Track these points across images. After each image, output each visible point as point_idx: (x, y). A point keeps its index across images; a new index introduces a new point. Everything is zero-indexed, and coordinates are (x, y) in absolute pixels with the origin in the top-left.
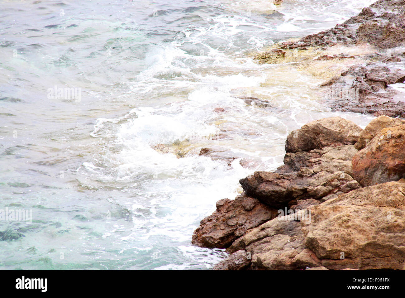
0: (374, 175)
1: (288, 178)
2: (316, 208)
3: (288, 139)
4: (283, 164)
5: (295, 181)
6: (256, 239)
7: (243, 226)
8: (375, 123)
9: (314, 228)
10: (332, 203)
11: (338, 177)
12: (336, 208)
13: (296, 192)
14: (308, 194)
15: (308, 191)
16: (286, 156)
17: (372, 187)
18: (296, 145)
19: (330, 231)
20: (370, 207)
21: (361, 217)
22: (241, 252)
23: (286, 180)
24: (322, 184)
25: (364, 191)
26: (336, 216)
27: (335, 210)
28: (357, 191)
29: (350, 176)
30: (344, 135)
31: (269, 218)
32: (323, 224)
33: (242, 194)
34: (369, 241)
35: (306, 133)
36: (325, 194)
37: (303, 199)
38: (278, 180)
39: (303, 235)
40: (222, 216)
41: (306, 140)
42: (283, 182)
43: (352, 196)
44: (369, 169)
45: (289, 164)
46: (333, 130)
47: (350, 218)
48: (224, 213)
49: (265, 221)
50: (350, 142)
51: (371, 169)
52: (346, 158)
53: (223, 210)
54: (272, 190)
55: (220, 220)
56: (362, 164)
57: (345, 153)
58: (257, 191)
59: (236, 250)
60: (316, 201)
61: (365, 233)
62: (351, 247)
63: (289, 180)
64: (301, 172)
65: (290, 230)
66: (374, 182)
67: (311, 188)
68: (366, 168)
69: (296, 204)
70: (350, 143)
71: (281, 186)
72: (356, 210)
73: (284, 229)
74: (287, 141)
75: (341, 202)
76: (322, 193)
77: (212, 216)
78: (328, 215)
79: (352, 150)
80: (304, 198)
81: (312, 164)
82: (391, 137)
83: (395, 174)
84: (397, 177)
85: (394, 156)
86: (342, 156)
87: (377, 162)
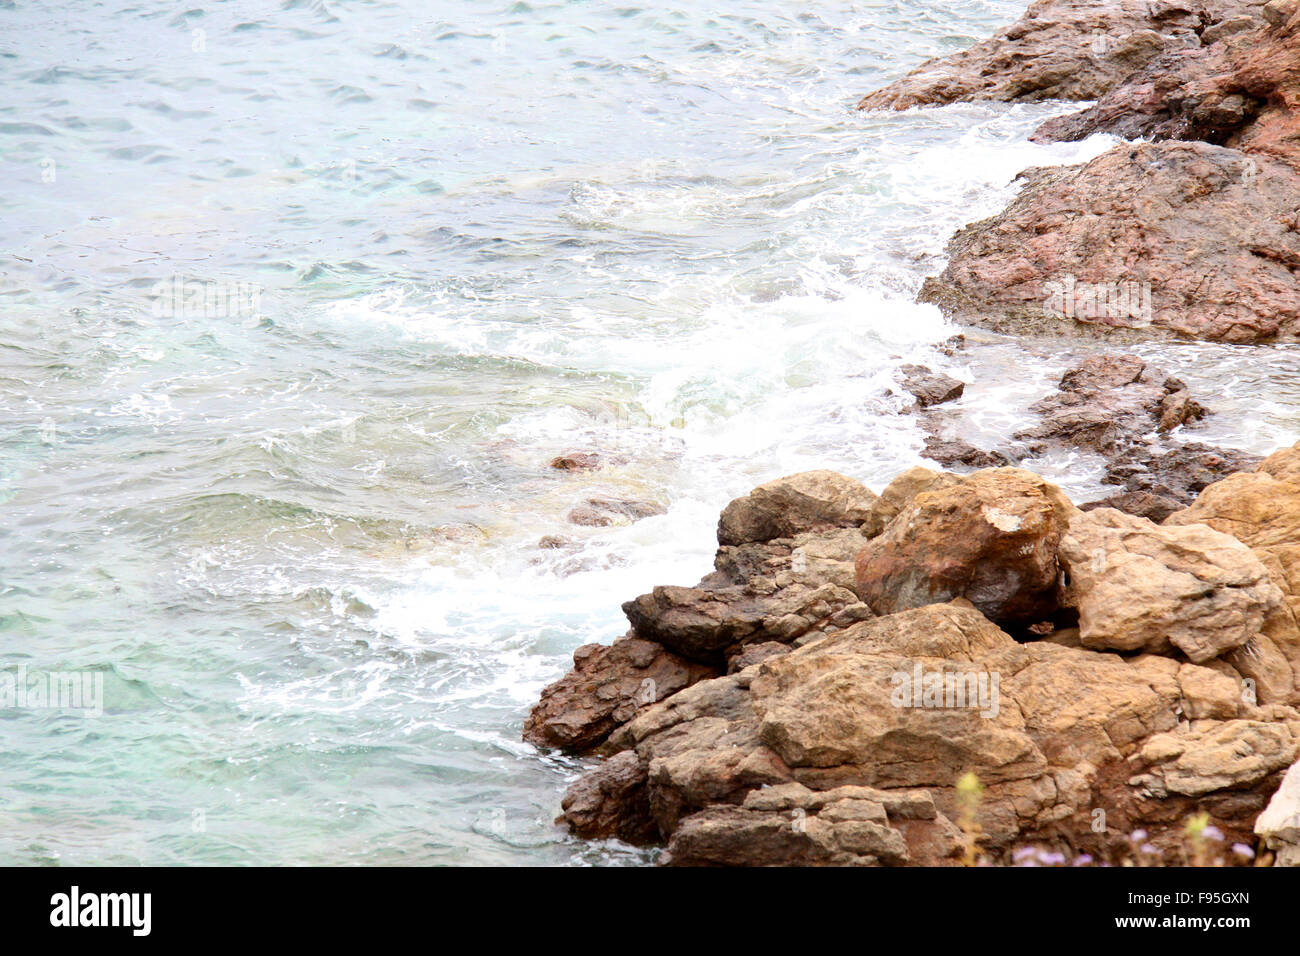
0: (900, 590)
1: (723, 598)
2: (781, 661)
3: (722, 516)
4: (713, 569)
5: (739, 606)
6: (658, 727)
7: (631, 701)
9: (779, 702)
10: (814, 649)
11: (826, 595)
12: (822, 660)
13: (741, 629)
14: (766, 632)
15: (766, 626)
16: (720, 553)
17: (897, 616)
18: (740, 529)
19: (811, 707)
20: (893, 658)
21: (875, 679)
22: (627, 755)
23: (719, 603)
24: (794, 610)
25: (881, 623)
26: (824, 677)
27: (821, 664)
28: (867, 625)
29: (851, 593)
30: (839, 508)
31: (684, 684)
32: (795, 694)
33: (628, 634)
34: (891, 729)
35: (759, 503)
36: (801, 632)
37: (755, 642)
38: (702, 604)
39: (755, 718)
40: (587, 681)
41: (759, 518)
42: (713, 608)
43: (856, 636)
44: (891, 577)
45: (725, 570)
46: (816, 497)
47: (851, 682)
48: (590, 675)
49: (675, 690)
50: (850, 521)
51: (895, 579)
52: (843, 556)
53: (588, 668)
54: (690, 624)
55: (583, 689)
56: (877, 568)
57: (842, 546)
58: (659, 627)
59: (615, 750)
60: (782, 646)
61: (883, 712)
62: (855, 742)
63: (726, 603)
64: (751, 586)
65: (729, 708)
66: (900, 605)
67: (771, 618)
68: (884, 576)
69: (740, 652)
70: (852, 525)
71: (710, 617)
72: (865, 663)
73: (716, 705)
74: (721, 521)
75: (833, 648)
76: (794, 630)
77: (565, 680)
78: (806, 676)
79: (854, 539)
80: (758, 640)
81: (773, 569)
82: (934, 511)
83: (944, 589)
84: (948, 593)
85: (940, 550)
86: (835, 551)
87: (908, 564)
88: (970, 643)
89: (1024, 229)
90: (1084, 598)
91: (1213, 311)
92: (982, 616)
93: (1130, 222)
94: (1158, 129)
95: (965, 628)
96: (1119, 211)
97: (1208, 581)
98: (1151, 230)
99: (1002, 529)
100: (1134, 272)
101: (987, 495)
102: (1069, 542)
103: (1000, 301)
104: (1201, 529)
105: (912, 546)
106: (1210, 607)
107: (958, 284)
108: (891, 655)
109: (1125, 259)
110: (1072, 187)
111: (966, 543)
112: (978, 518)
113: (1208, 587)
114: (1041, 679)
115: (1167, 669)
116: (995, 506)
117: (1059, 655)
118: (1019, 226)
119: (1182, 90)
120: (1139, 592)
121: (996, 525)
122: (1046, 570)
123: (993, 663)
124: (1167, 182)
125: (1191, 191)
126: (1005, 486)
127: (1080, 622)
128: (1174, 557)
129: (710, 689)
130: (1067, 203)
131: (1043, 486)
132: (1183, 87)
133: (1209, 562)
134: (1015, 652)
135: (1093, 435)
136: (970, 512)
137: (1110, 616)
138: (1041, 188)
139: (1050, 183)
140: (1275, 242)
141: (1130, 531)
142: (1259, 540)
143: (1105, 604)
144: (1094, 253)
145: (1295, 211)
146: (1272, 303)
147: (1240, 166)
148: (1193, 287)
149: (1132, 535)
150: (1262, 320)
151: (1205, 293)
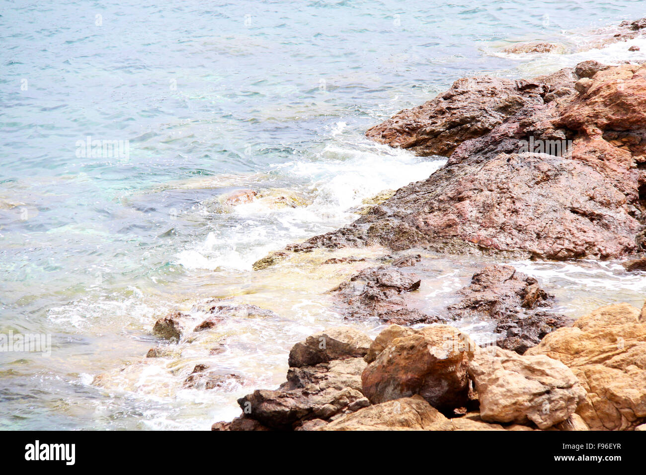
0: (385, 391)
1: (291, 396)
3: (291, 352)
4: (286, 380)
5: (300, 400)
8: (385, 333)
11: (347, 394)
12: (344, 429)
13: (301, 412)
14: (314, 414)
15: (315, 410)
16: (290, 371)
17: (383, 404)
18: (301, 358)
23: (289, 399)
24: (329, 402)
25: (375, 408)
28: (367, 409)
29: (359, 392)
30: (353, 347)
33: (241, 416)
35: (311, 344)
36: (334, 414)
37: (308, 419)
38: (280, 399)
41: (311, 352)
42: (286, 401)
43: (362, 415)
44: (380, 384)
45: (292, 381)
46: (341, 341)
50: (359, 354)
51: (382, 384)
52: (355, 372)
54: (273, 410)
56: (374, 379)
57: (354, 367)
60: (323, 421)
63: (293, 398)
64: (306, 389)
66: (385, 398)
67: (317, 406)
68: (376, 383)
69: (301, 425)
70: (360, 356)
71: (284, 406)
74: (290, 354)
75: (349, 422)
76: (329, 412)
79: (361, 363)
80: (310, 418)
81: (317, 380)
82: (402, 348)
83: (408, 390)
84: (410, 392)
85: (406, 369)
86: (351, 370)
87: (389, 377)
88: (422, 419)
89: (452, 199)
90: (482, 394)
91: (551, 242)
92: (428, 405)
93: (507, 195)
95: (419, 411)
96: (501, 189)
98: (518, 199)
99: (438, 358)
100: (510, 221)
101: (431, 340)
102: (474, 364)
103: (439, 236)
104: (543, 358)
105: (392, 367)
106: (549, 399)
107: (418, 227)
108: (380, 426)
109: (505, 214)
110: (476, 177)
111: (419, 365)
112: (425, 352)
113: (548, 388)
116: (435, 345)
117: (469, 425)
118: (449, 197)
119: (534, 126)
120: (511, 391)
121: (435, 356)
122: (462, 380)
124: (526, 174)
125: (538, 179)
126: (440, 335)
127: (481, 408)
128: (529, 372)
130: (474, 185)
132: (534, 124)
133: (547, 375)
134: (446, 424)
135: (488, 307)
136: (421, 349)
137: (496, 404)
138: (460, 177)
139: (466, 174)
140: (583, 206)
141: (506, 358)
142: (573, 363)
143: (493, 398)
144: (489, 211)
145: (593, 189)
146: (582, 238)
147: (564, 166)
148: (540, 229)
149: (507, 361)
150: (577, 247)
151: (547, 232)
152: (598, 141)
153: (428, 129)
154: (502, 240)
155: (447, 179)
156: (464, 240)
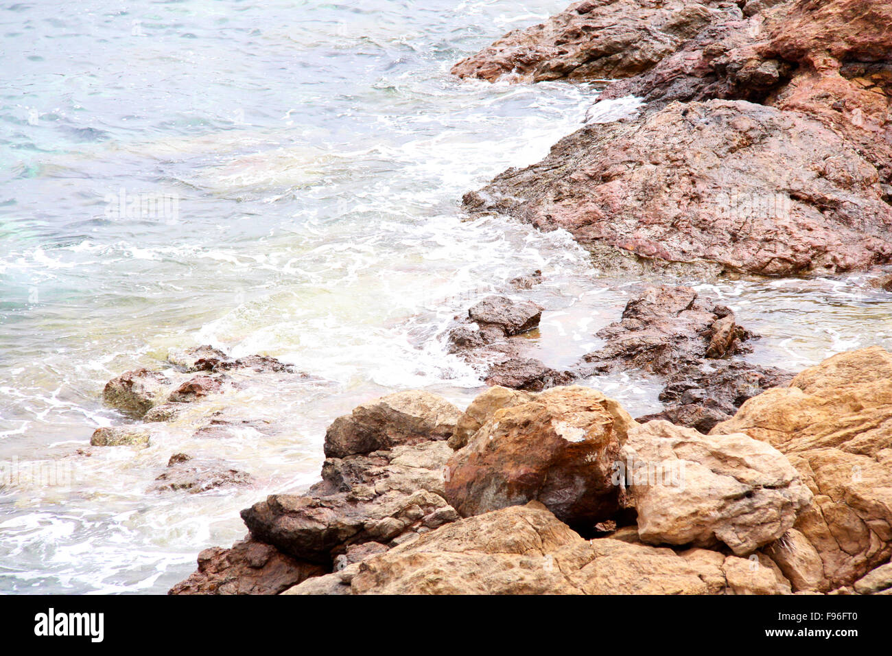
0: (482, 495)
1: (329, 505)
2: (379, 559)
3: (328, 432)
4: (320, 479)
5: (343, 511)
8: (483, 401)
10: (407, 549)
11: (419, 500)
12: (415, 558)
13: (345, 531)
14: (366, 534)
15: (367, 528)
16: (326, 464)
17: (479, 517)
18: (344, 443)
20: (477, 555)
21: (460, 574)
23: (325, 509)
24: (391, 514)
25: (466, 524)
26: (415, 573)
27: (414, 561)
28: (453, 526)
29: (441, 498)
30: (430, 424)
31: (295, 581)
33: (246, 538)
35: (361, 420)
36: (398, 533)
37: (357, 542)
38: (311, 510)
40: (209, 581)
41: (361, 433)
42: (320, 513)
43: (444, 536)
44: (474, 484)
45: (331, 479)
46: (410, 414)
47: (439, 577)
48: (212, 575)
50: (439, 435)
51: (478, 485)
52: (434, 465)
53: (210, 570)
54: (299, 527)
55: (206, 588)
56: (464, 476)
57: (432, 456)
58: (273, 531)
60: (381, 546)
63: (332, 509)
64: (354, 493)
66: (482, 507)
67: (371, 521)
68: (468, 483)
69: (344, 552)
70: (441, 438)
71: (317, 521)
72: (451, 560)
74: (327, 436)
75: (424, 547)
76: (391, 531)
77: (190, 581)
78: (400, 572)
79: (442, 450)
80: (360, 541)
81: (372, 478)
82: (511, 425)
83: (520, 493)
84: (524, 497)
85: (516, 459)
86: (427, 461)
87: (488, 472)
88: (543, 541)
89: (592, 178)
90: (641, 499)
91: (755, 247)
92: (553, 517)
93: (683, 170)
94: (707, 90)
95: (538, 527)
96: (672, 161)
97: (747, 483)
98: (701, 177)
99: (569, 440)
100: (687, 214)
101: (556, 410)
102: (628, 450)
104: (741, 438)
105: (494, 456)
106: (750, 506)
108: (474, 552)
109: (679, 203)
110: (632, 141)
111: (538, 452)
112: (548, 430)
113: (748, 488)
114: (604, 571)
115: (713, 562)
116: (563, 419)
117: (620, 550)
118: (588, 175)
119: (726, 56)
120: (688, 494)
121: (564, 437)
123: (563, 558)
124: (713, 136)
125: (735, 144)
126: (571, 402)
127: (639, 520)
128: (718, 462)
129: (317, 585)
130: (629, 155)
131: (605, 401)
132: (727, 53)
133: (748, 467)
134: (582, 548)
135: (652, 356)
136: (541, 425)
137: (664, 515)
138: (606, 141)
139: (614, 137)
140: (807, 187)
141: (680, 440)
142: (791, 446)
143: (660, 505)
144: (652, 197)
145: (824, 159)
146: (805, 240)
147: (776, 121)
148: (737, 226)
149: (682, 443)
150: (797, 254)
151: (748, 231)
152: (833, 80)
153: (554, 63)
154: (675, 244)
155: (584, 145)
156: (613, 246)
